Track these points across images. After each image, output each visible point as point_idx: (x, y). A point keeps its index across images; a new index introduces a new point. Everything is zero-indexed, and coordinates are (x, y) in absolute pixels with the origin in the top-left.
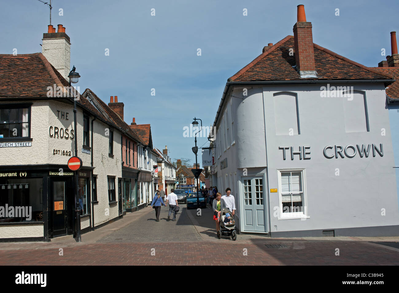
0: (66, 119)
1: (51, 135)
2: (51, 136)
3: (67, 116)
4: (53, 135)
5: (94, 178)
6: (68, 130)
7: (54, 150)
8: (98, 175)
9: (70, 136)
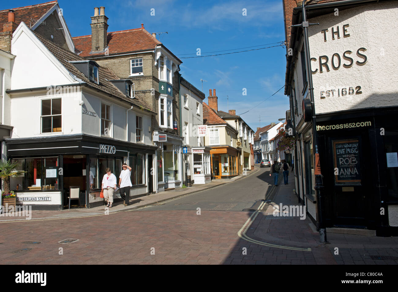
0: (345, 35)
1: (314, 70)
2: (314, 73)
3: (345, 31)
4: (317, 70)
6: (350, 52)
7: (321, 92)
9: (355, 61)
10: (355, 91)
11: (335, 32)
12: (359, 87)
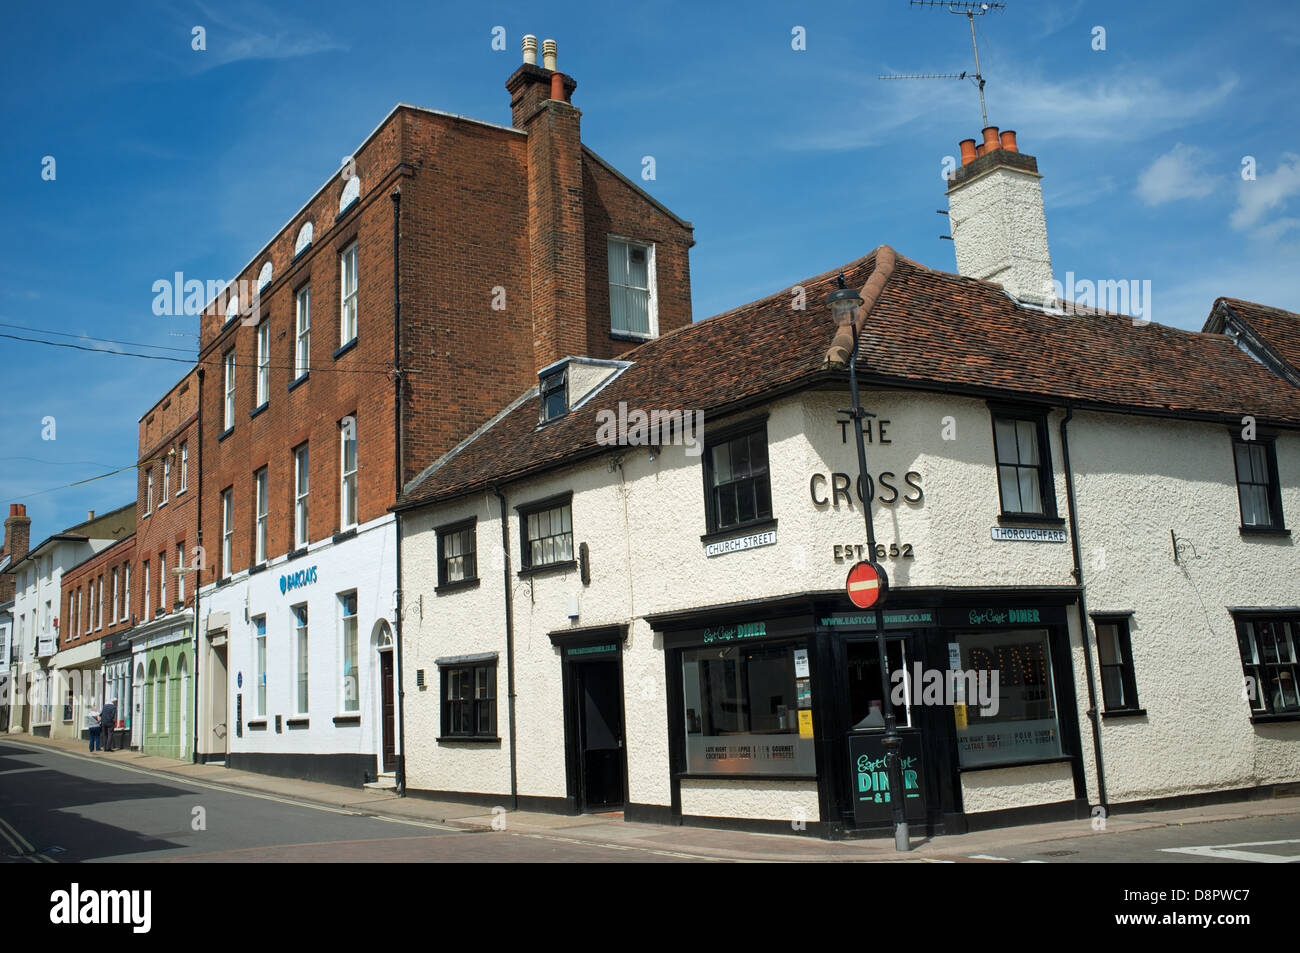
0: (882, 441)
1: (820, 499)
2: (821, 505)
3: (882, 432)
4: (826, 499)
5: (1114, 626)
6: (892, 475)
7: (835, 547)
8: (1134, 612)
9: (901, 495)
10: (902, 553)
11: (865, 432)
12: (908, 547)
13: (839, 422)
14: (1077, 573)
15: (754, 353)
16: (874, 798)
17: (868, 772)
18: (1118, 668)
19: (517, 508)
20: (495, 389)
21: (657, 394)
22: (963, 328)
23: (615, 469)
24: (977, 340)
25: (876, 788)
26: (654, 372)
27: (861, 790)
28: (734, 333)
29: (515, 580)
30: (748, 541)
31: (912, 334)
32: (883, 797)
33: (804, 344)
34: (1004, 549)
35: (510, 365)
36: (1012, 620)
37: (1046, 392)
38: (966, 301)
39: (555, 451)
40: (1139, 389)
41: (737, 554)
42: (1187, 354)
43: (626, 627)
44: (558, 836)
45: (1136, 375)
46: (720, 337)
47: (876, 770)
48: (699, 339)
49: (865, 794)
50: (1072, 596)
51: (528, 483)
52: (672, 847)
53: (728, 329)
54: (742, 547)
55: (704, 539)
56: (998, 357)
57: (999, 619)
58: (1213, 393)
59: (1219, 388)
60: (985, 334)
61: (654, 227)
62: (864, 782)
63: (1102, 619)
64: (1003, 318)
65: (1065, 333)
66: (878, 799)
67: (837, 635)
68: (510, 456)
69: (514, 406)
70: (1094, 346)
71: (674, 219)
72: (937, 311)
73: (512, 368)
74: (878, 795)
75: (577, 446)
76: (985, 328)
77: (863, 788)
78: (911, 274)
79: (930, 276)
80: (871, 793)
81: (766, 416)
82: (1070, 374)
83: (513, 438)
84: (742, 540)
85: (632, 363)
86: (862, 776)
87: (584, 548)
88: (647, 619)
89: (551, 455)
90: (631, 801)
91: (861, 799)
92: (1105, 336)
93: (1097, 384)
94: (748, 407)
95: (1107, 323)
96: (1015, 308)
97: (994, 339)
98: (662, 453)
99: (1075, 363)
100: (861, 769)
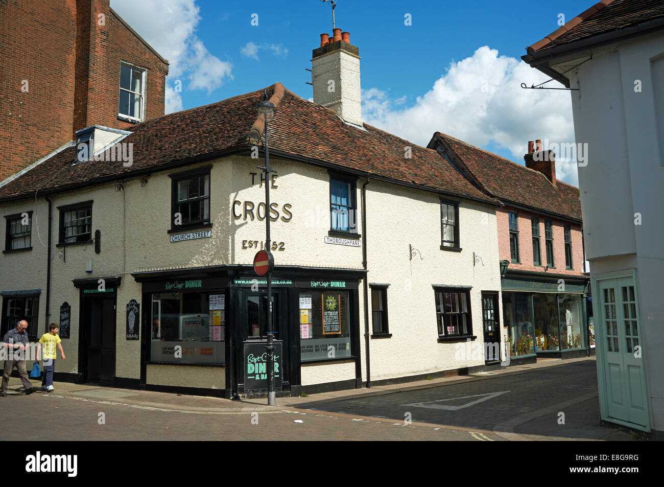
0: (273, 186)
1: (237, 214)
2: (237, 218)
3: (273, 181)
4: (241, 215)
5: (380, 291)
6: (277, 205)
7: (244, 241)
8: (390, 285)
9: (281, 215)
10: (279, 247)
11: (264, 180)
12: (283, 244)
13: (251, 173)
14: (365, 263)
15: (204, 132)
16: (255, 377)
17: (253, 363)
18: (380, 313)
19: (58, 208)
20: (48, 140)
21: (147, 150)
22: (317, 131)
23: (120, 190)
24: (324, 138)
25: (257, 372)
26: (144, 139)
27: (248, 373)
28: (192, 122)
29: (54, 249)
30: (195, 235)
31: (292, 131)
32: (260, 377)
33: (234, 130)
34: (330, 248)
35: (58, 127)
36: (332, 286)
37: (357, 168)
38: (319, 117)
39: (84, 177)
40: (400, 172)
41: (188, 241)
42: (421, 157)
43: (120, 279)
44: (72, 396)
45: (399, 165)
46: (183, 123)
47: (257, 362)
48: (171, 123)
49: (251, 375)
50: (361, 275)
51: (67, 194)
52: (142, 403)
53: (189, 119)
54: (191, 238)
55: (169, 232)
56: (334, 147)
57: (325, 285)
58: (433, 178)
59: (435, 176)
60: (328, 135)
61: (147, 60)
62: (251, 369)
63: (375, 288)
64: (337, 129)
65: (366, 140)
66: (257, 378)
67: (241, 289)
68: (55, 178)
69: (59, 150)
70: (380, 148)
71: (159, 57)
72: (304, 120)
73: (59, 129)
74: (257, 376)
75: (98, 175)
76: (328, 132)
77: (249, 372)
78: (292, 99)
79: (301, 102)
80: (254, 374)
81: (211, 167)
82: (368, 161)
83: (57, 168)
84: (191, 234)
85: (131, 133)
86: (250, 365)
87: (98, 233)
88: (133, 275)
89: (82, 179)
90: (117, 376)
91: (249, 377)
92: (384, 144)
93: (382, 167)
94: (201, 161)
95: (385, 138)
96: (343, 124)
97: (332, 138)
98: (148, 183)
99: (372, 156)
100: (250, 361)
